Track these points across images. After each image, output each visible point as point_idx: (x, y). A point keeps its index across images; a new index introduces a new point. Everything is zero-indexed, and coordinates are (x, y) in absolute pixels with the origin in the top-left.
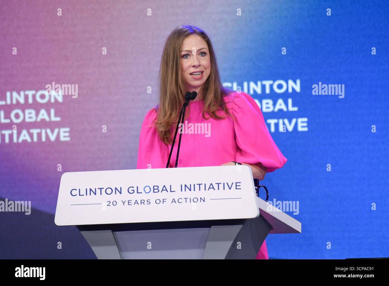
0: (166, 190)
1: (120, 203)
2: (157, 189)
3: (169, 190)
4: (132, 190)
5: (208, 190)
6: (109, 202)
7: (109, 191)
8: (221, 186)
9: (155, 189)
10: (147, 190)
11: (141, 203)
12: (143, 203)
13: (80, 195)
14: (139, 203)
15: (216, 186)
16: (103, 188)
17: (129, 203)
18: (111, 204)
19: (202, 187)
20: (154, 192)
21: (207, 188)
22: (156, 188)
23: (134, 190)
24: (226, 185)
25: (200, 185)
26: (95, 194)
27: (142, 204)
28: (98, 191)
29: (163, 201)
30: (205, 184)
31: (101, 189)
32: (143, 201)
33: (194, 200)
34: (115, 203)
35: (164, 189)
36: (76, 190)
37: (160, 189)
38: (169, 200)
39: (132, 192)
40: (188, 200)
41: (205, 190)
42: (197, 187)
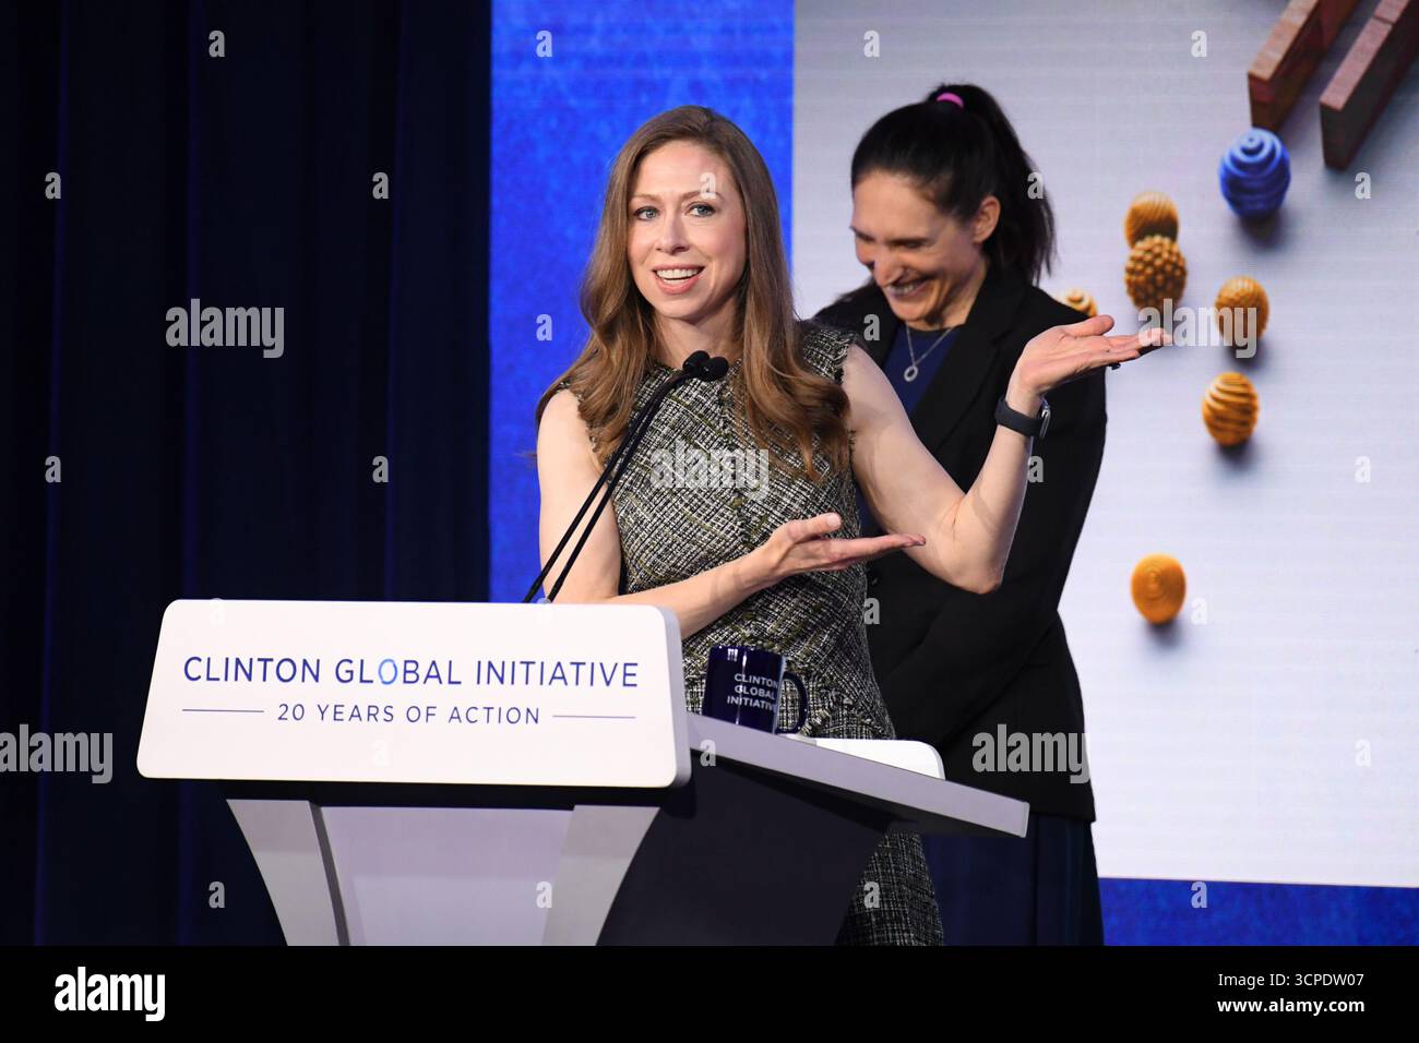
0: (438, 676)
1: (312, 713)
2: (414, 672)
3: (444, 677)
4: (347, 671)
5: (550, 683)
6: (284, 708)
7: (286, 670)
8: (585, 671)
9: (409, 672)
10: (388, 673)
11: (369, 715)
12: (374, 715)
13: (209, 679)
14: (364, 714)
15: (570, 672)
16: (271, 660)
17: (336, 713)
18: (289, 715)
19: (535, 670)
20: (405, 682)
21: (547, 677)
22: (411, 667)
23: (352, 672)
24: (597, 669)
25: (528, 663)
26: (249, 677)
27: (372, 718)
28: (258, 667)
29: (428, 715)
30: (542, 663)
31: (265, 661)
32: (373, 711)
33: (513, 716)
34: (297, 712)
35: (434, 674)
36: (200, 660)
37: (422, 672)
38: (443, 713)
39: (348, 676)
40: (494, 714)
41: (542, 683)
42: (520, 670)
